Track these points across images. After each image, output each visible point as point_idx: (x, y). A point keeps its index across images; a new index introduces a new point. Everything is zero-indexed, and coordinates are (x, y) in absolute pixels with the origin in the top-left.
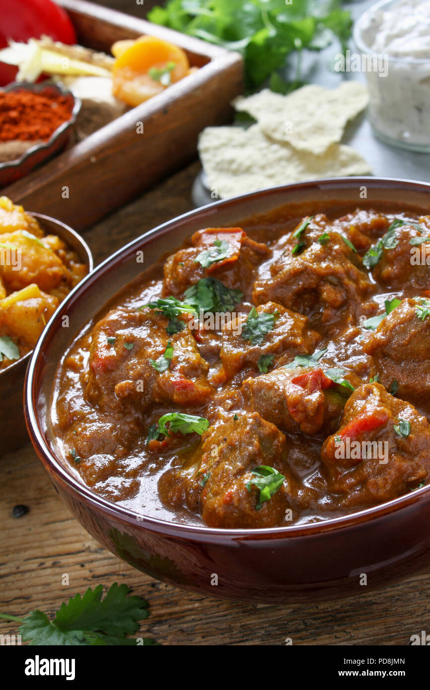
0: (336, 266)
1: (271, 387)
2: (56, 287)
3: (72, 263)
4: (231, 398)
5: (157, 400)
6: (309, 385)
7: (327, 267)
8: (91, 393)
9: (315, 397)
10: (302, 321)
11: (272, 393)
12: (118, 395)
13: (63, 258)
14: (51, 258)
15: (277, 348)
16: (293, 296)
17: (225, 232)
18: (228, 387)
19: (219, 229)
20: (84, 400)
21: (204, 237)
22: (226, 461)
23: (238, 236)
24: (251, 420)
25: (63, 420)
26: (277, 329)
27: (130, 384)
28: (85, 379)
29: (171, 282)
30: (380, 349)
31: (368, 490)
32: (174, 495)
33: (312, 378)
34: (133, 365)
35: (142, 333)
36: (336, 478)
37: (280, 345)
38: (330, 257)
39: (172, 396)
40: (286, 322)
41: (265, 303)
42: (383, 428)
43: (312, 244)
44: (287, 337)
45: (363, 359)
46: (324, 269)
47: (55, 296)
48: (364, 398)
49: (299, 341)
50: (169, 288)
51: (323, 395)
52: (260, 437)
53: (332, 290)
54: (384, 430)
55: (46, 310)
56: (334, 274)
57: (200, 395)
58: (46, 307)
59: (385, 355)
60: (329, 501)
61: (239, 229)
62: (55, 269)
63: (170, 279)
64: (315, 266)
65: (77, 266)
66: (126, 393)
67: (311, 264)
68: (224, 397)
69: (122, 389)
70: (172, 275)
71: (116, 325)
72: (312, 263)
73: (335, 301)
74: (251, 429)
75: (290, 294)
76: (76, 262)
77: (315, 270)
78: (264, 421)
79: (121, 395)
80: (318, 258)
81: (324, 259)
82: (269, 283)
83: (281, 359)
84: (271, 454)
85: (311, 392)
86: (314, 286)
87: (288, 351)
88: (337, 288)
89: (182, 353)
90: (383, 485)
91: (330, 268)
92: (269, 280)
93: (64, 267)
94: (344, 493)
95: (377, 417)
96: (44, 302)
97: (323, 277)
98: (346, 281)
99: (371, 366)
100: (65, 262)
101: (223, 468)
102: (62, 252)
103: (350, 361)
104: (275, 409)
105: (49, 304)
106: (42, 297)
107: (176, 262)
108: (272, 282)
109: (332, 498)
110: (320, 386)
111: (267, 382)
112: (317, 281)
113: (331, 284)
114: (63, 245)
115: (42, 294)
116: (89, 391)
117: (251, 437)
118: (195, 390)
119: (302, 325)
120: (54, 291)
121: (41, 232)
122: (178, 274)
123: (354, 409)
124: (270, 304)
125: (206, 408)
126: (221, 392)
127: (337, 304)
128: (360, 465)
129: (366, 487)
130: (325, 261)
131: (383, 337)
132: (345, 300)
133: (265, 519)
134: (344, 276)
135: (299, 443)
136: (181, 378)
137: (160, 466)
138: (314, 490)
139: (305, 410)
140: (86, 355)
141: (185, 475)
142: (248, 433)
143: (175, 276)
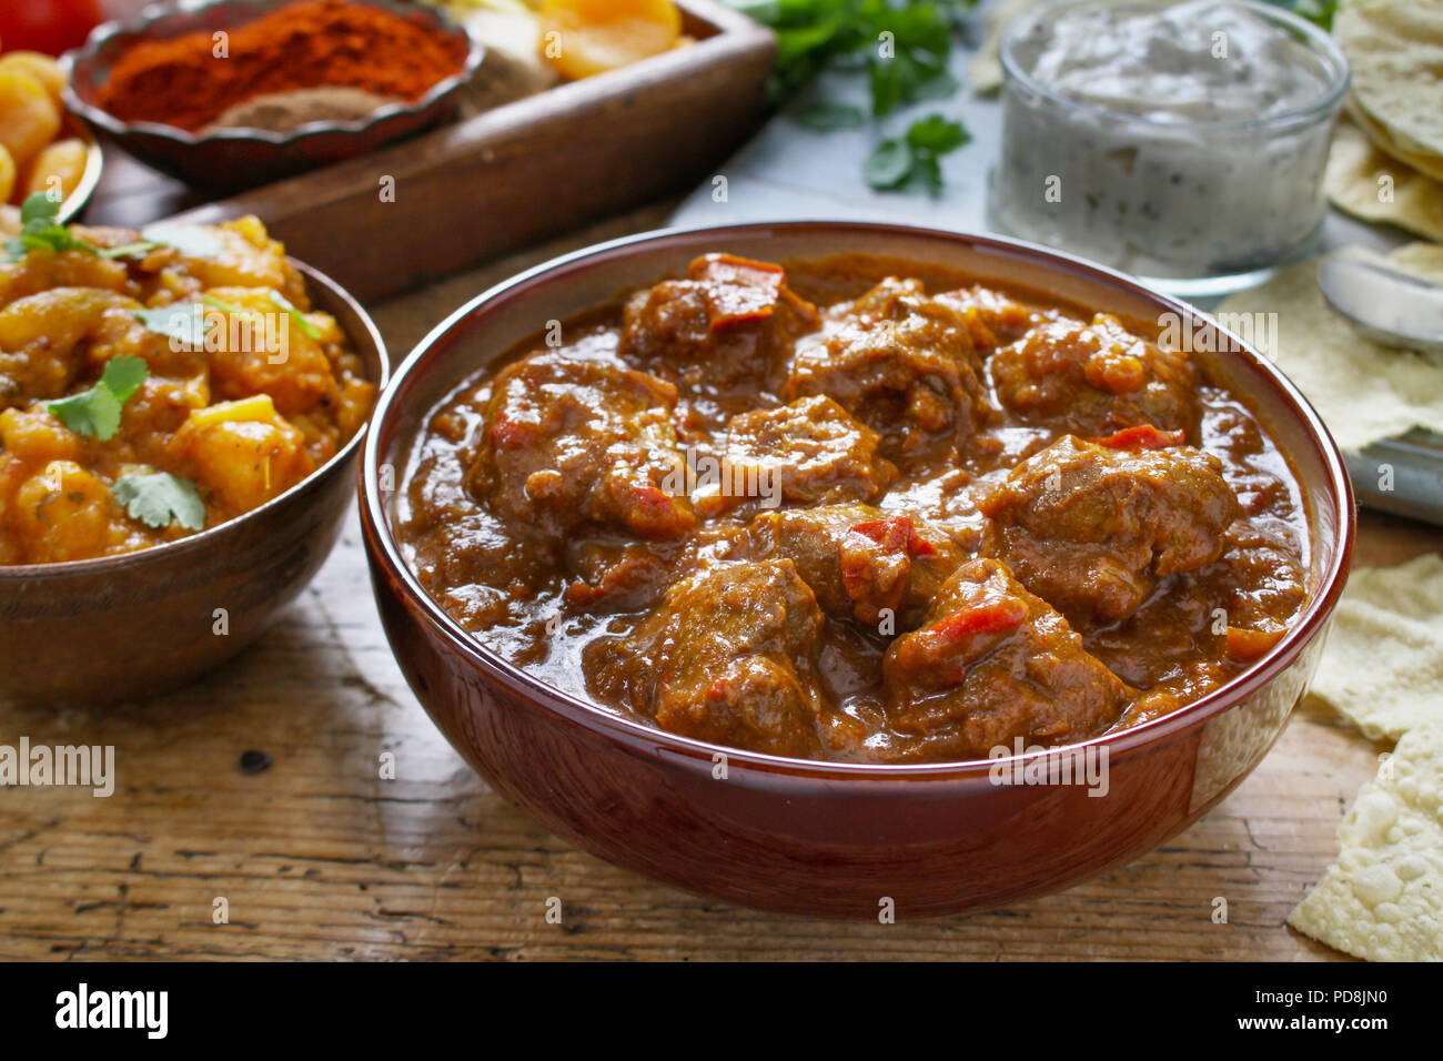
0: (948, 363)
1: (816, 530)
2: (306, 412)
3: (347, 375)
4: (729, 538)
5: (597, 516)
6: (887, 537)
7: (931, 360)
8: (479, 481)
9: (896, 561)
10: (873, 439)
11: (816, 541)
12: (530, 493)
13: (334, 362)
14: (311, 355)
15: (827, 474)
16: (860, 396)
17: (753, 267)
18: (723, 521)
19: (742, 260)
20: (464, 490)
21: (713, 268)
22: (717, 630)
23: (776, 278)
24: (777, 571)
25: (418, 516)
26: (830, 442)
27: (555, 478)
28: (467, 458)
29: (642, 332)
30: (1011, 510)
31: (962, 734)
32: (607, 679)
33: (894, 528)
34: (566, 446)
35: (589, 397)
36: (907, 704)
37: (833, 469)
38: (938, 345)
39: (629, 514)
40: (847, 433)
41: (813, 396)
42: (1008, 635)
43: (908, 316)
44: (845, 460)
45: (976, 522)
46: (926, 362)
47: (301, 429)
48: (980, 580)
49: (866, 469)
50: (633, 341)
51: (909, 561)
52: (788, 602)
53: (931, 400)
54: (1010, 640)
55: (276, 451)
56: (941, 374)
57: (678, 522)
58: (276, 447)
59: (1017, 522)
60: (885, 745)
61: (777, 266)
62: (314, 379)
63: (640, 327)
64: (911, 352)
65: (357, 383)
66: (546, 492)
67: (905, 348)
68: (716, 536)
69: (540, 484)
70: (643, 319)
71: (545, 374)
72: (908, 346)
73: (934, 420)
74: (776, 586)
75: (858, 392)
76: (356, 375)
77: (911, 359)
78: (798, 578)
79: (536, 493)
80: (917, 341)
81: (928, 345)
82: (823, 365)
83: (830, 493)
84: (797, 639)
85: (890, 551)
86: (902, 387)
87: (844, 481)
88: (940, 398)
89: (655, 447)
90: (994, 731)
91: (937, 362)
92: (825, 360)
93: (331, 379)
94: (918, 734)
95: (1007, 611)
96: (276, 436)
97: (920, 375)
98: (959, 391)
99: (986, 537)
100: (336, 370)
101: (711, 641)
102: (334, 349)
103: (950, 521)
104: (815, 570)
105: (284, 440)
106: (275, 425)
107: (657, 301)
108: (829, 364)
109: (894, 739)
110: (906, 544)
111: (810, 520)
112: (910, 378)
113: (933, 389)
114: (339, 336)
115: (278, 418)
116: (475, 477)
117: (772, 600)
118: (672, 512)
119: (873, 446)
120: (301, 419)
121: (306, 302)
122: (656, 320)
123: (959, 595)
124: (821, 399)
125: (682, 548)
126: (710, 527)
127: (936, 426)
128: (956, 690)
129: (962, 728)
130: (929, 349)
131: (1021, 490)
132: (948, 424)
133: (773, 741)
134: (957, 381)
135: (844, 638)
136: (649, 484)
137: (587, 626)
138: (858, 721)
139: (873, 580)
140: (474, 420)
141: (634, 648)
142: (769, 589)
143: (650, 323)
